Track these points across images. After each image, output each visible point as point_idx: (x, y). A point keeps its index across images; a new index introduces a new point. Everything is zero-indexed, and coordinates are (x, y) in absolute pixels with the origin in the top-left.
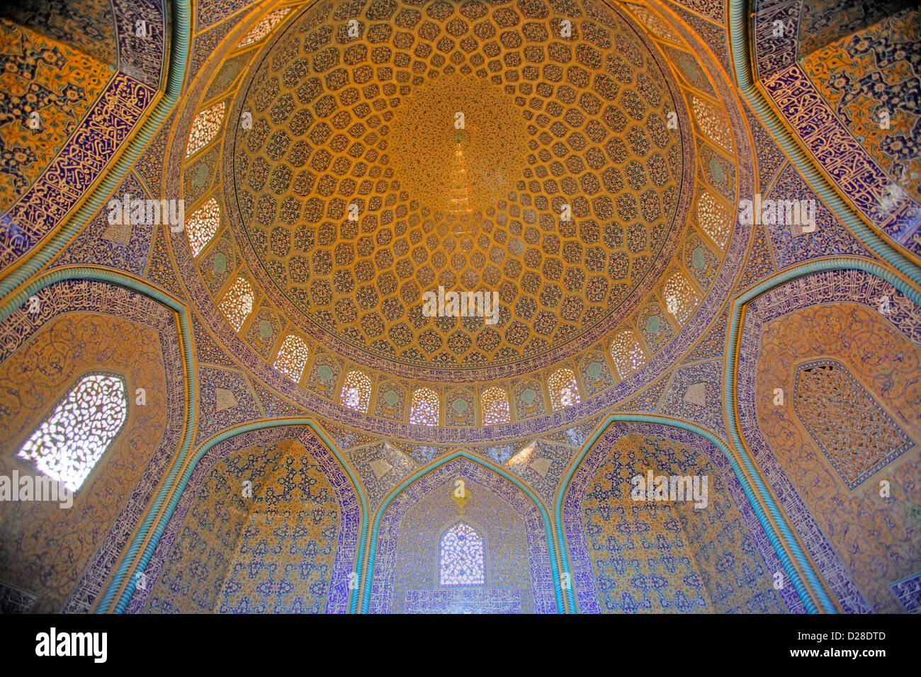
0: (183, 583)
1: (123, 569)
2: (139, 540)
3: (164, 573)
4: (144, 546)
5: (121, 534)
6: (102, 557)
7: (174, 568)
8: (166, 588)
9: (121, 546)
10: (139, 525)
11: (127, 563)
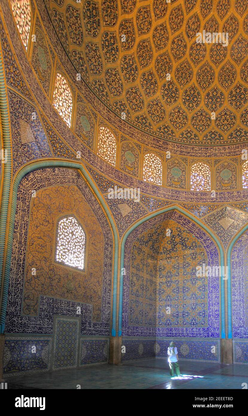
0: (140, 293)
1: (115, 292)
2: (115, 281)
3: (131, 291)
4: (119, 283)
5: (108, 281)
6: (105, 289)
7: (134, 289)
8: (134, 296)
9: (110, 285)
10: (113, 276)
11: (115, 291)
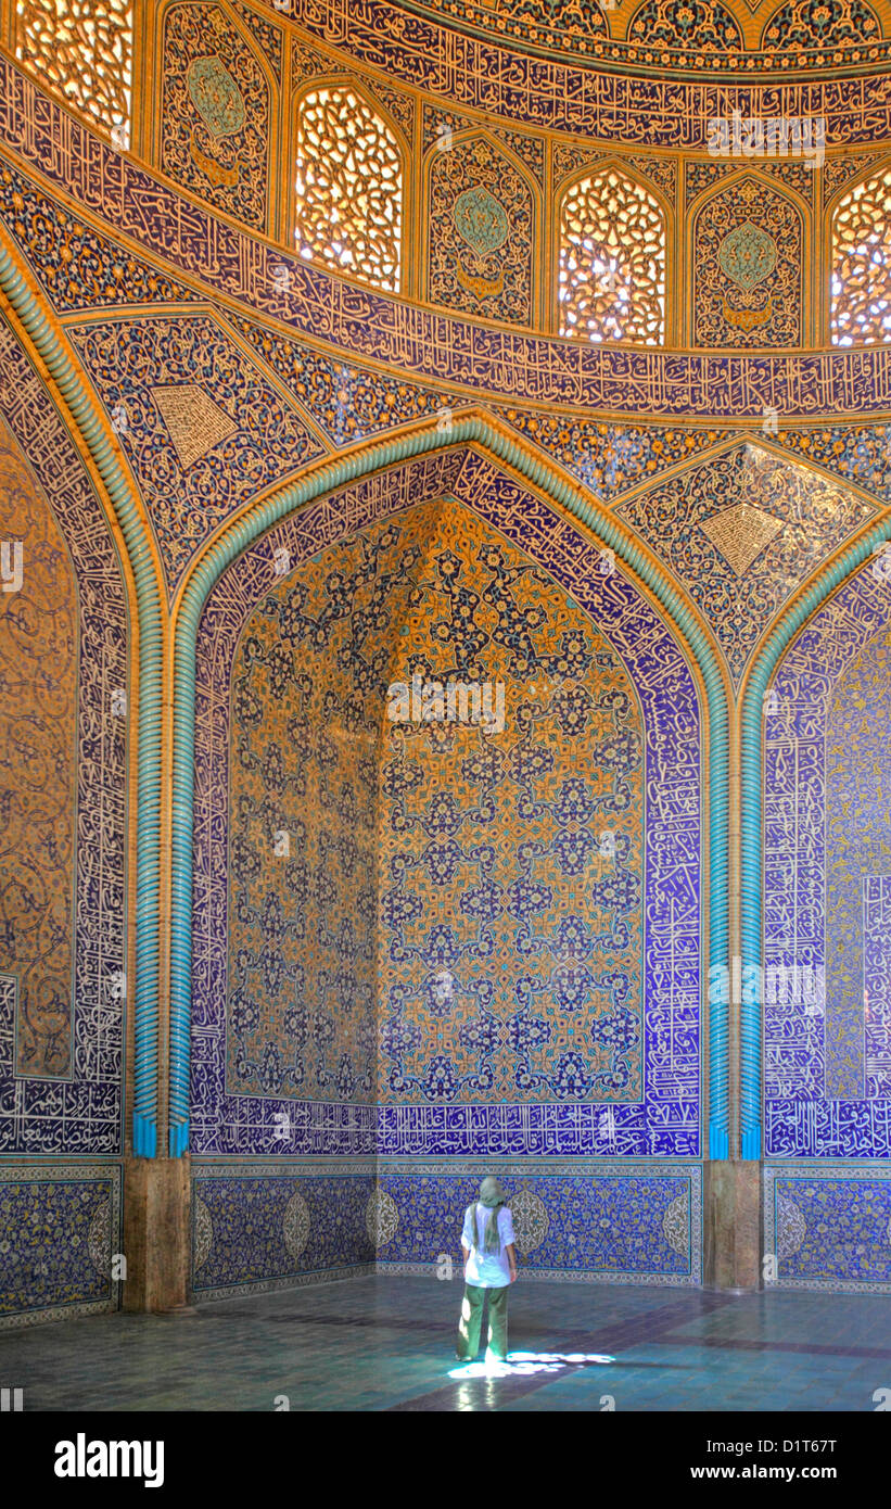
0: (288, 916)
1: (148, 907)
2: (149, 844)
3: (235, 902)
4: (167, 855)
5: (104, 838)
6: (91, 890)
7: (253, 889)
8: (254, 929)
9: (117, 862)
10: (132, 812)
11: (148, 897)
